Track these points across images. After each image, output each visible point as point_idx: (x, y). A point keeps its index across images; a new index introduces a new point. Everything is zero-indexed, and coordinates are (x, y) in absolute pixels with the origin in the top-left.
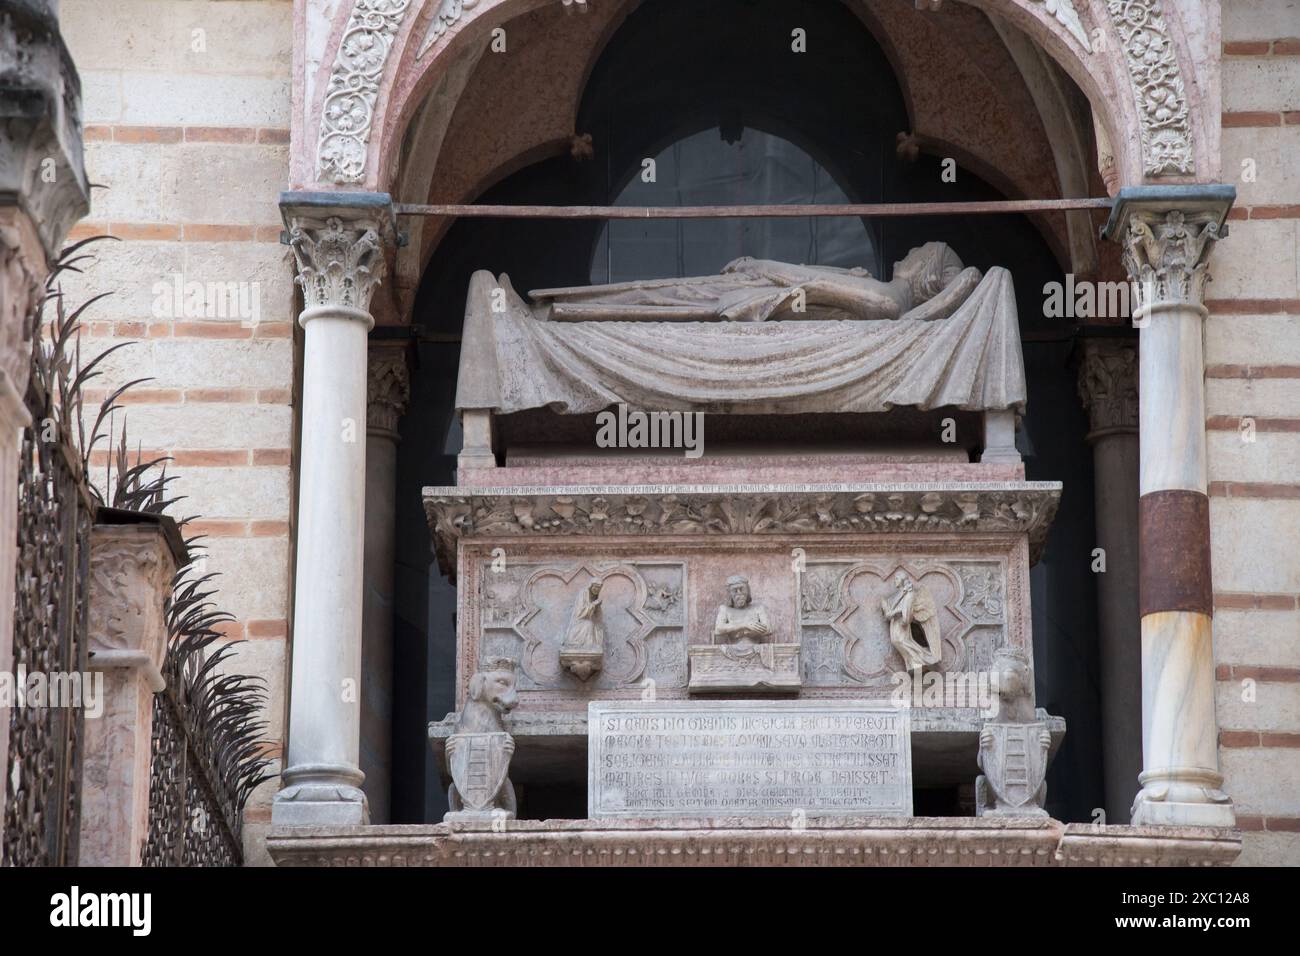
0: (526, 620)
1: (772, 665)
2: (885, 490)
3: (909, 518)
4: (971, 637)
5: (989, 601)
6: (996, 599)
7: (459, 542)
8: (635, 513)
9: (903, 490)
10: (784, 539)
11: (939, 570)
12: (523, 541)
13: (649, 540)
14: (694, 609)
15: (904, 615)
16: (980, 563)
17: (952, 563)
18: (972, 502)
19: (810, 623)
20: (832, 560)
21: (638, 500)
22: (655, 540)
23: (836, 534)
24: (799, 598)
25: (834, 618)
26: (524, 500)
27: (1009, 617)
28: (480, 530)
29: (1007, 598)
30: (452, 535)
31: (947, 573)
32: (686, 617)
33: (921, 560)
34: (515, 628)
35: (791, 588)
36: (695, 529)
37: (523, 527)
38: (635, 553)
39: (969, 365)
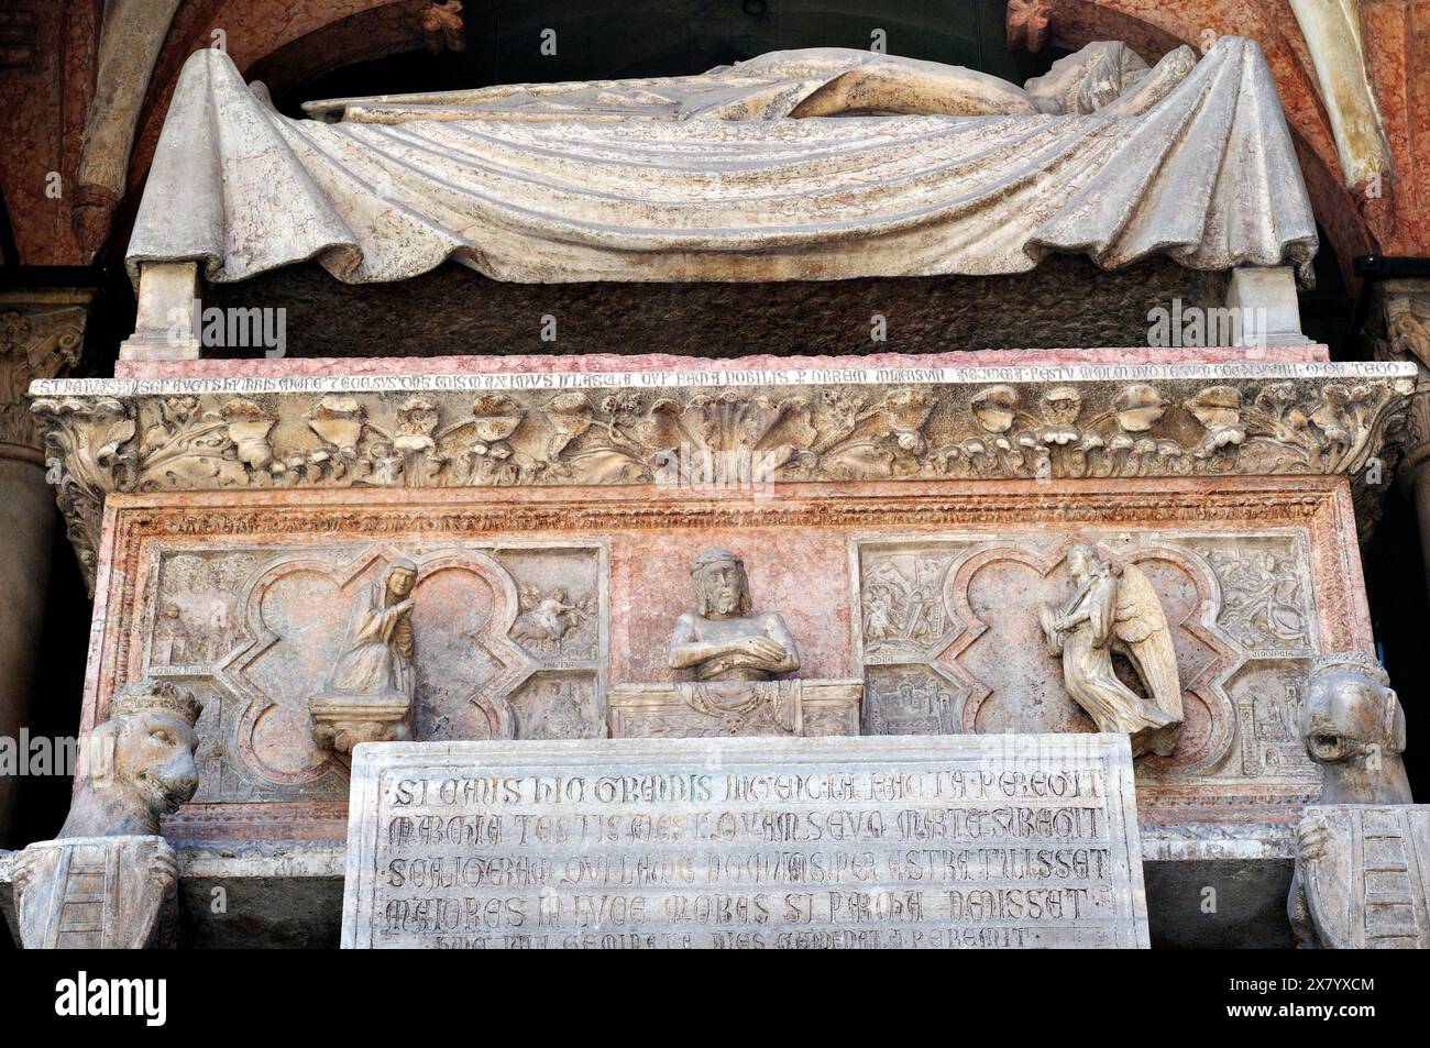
0: (246, 659)
1: (799, 725)
2: (1038, 379)
3: (1092, 440)
4: (1242, 687)
5: (1276, 613)
6: (1292, 610)
7: (108, 500)
8: (494, 437)
9: (1078, 377)
10: (822, 492)
11: (1164, 555)
12: (248, 499)
13: (525, 495)
14: (623, 636)
15: (1096, 622)
16: (1250, 540)
17: (1189, 542)
18: (1226, 407)
19: (881, 659)
20: (929, 538)
21: (501, 403)
22: (539, 496)
23: (936, 481)
24: (856, 612)
25: (937, 650)
26: (250, 404)
27: (1322, 644)
28: (151, 474)
29: (1315, 605)
30: (94, 487)
31: (1179, 560)
32: (603, 650)
33: (1123, 536)
34: (219, 676)
35: (838, 592)
36: (625, 472)
37: (247, 465)
38: (494, 526)
39: (1195, 179)
